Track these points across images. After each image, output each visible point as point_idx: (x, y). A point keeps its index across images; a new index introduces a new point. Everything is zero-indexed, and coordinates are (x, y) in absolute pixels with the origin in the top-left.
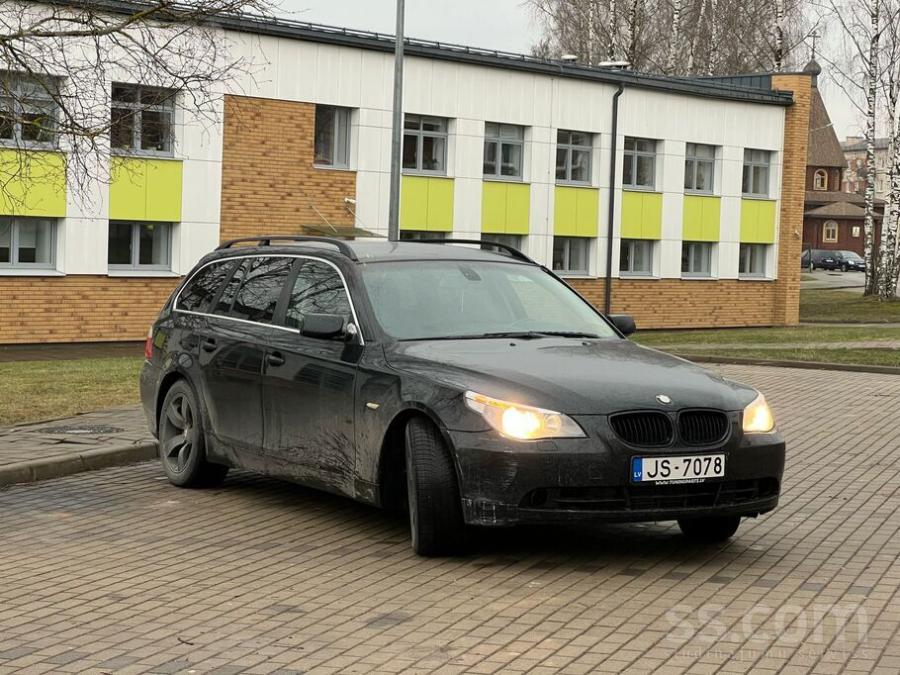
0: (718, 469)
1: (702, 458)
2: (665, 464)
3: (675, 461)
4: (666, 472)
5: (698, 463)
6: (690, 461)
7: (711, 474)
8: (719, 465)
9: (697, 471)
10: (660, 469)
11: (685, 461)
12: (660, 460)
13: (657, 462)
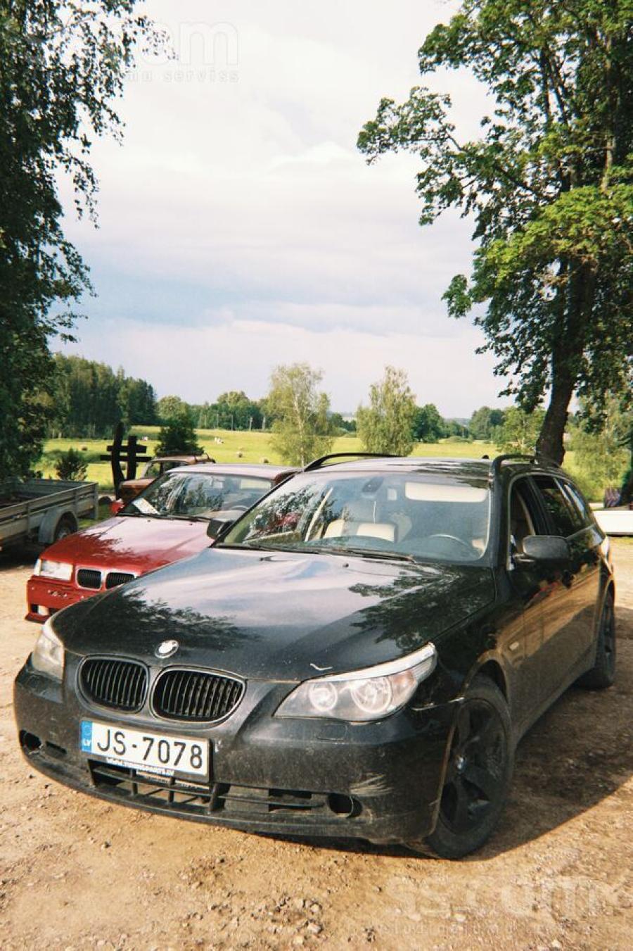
0: (196, 761)
1: (171, 740)
2: (120, 738)
3: (133, 737)
4: (120, 748)
5: (164, 746)
6: (152, 740)
7: (185, 766)
8: (198, 756)
9: (164, 757)
10: (113, 743)
11: (145, 739)
12: (114, 730)
13: (109, 732)
